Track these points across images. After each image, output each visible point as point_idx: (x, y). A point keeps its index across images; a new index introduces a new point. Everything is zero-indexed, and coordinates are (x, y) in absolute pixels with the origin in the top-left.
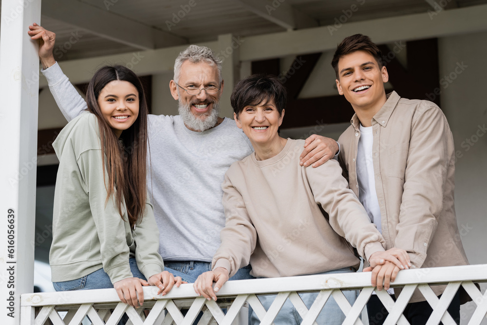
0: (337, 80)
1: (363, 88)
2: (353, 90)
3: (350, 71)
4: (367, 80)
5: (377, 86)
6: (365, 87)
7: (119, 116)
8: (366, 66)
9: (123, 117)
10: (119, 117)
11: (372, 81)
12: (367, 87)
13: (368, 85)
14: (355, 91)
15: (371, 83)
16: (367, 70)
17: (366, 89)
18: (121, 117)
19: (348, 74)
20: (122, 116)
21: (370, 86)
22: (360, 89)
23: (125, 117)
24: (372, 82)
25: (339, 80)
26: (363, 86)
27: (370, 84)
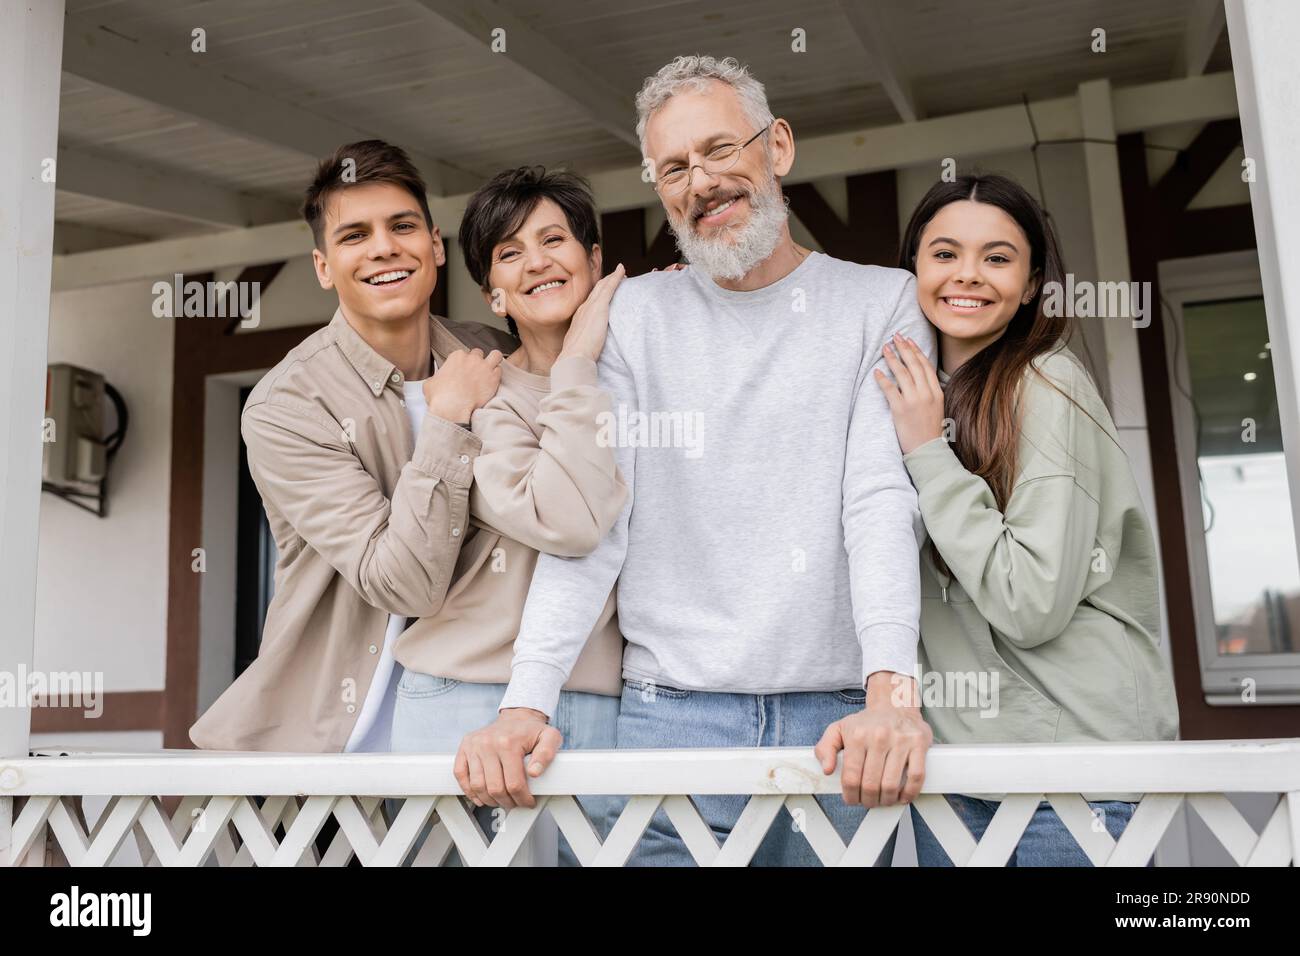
0: (316, 252)
1: (394, 276)
2: (367, 280)
3: (359, 231)
4: (404, 256)
5: (427, 273)
6: (400, 275)
7: (959, 298)
8: (399, 220)
9: (969, 303)
10: (956, 302)
11: (418, 259)
12: (404, 274)
13: (406, 271)
14: (372, 281)
15: (412, 264)
16: (402, 231)
17: (402, 279)
18: (961, 302)
19: (353, 237)
20: (966, 298)
21: (411, 272)
22: (386, 278)
23: (974, 303)
24: (416, 263)
25: (324, 251)
26: (396, 271)
27: (411, 267)
